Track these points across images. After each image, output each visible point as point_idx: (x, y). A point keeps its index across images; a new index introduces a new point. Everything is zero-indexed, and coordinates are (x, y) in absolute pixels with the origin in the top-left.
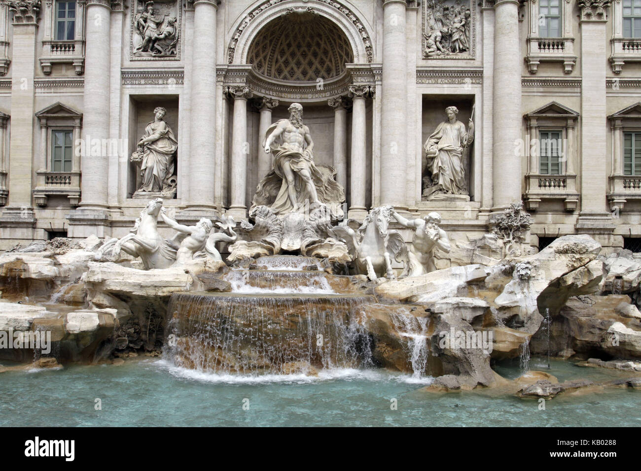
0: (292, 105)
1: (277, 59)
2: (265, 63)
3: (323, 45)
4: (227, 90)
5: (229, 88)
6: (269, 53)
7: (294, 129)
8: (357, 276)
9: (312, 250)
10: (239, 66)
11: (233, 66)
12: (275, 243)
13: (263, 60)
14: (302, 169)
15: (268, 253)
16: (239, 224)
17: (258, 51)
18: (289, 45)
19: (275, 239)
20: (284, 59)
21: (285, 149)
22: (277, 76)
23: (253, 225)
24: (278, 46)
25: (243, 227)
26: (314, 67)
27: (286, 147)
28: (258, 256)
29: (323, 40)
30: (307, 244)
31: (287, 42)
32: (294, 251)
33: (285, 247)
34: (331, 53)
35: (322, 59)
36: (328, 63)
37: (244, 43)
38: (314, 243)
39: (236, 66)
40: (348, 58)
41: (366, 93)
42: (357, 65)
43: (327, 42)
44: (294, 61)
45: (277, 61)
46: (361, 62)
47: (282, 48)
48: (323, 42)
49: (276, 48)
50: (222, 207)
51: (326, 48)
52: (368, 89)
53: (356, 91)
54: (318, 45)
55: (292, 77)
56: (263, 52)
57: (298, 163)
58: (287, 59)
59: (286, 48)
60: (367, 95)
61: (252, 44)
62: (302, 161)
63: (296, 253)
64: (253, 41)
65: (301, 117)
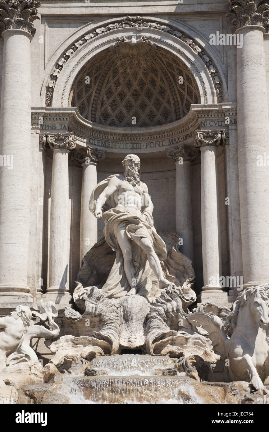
0: (128, 157)
1: (103, 100)
2: (89, 106)
3: (159, 83)
4: (45, 139)
5: (47, 137)
6: (94, 93)
7: (130, 187)
8: (236, 383)
9: (162, 346)
10: (60, 109)
11: (53, 109)
12: (113, 338)
13: (86, 102)
14: (142, 237)
15: (102, 352)
16: (61, 312)
17: (80, 91)
18: (117, 84)
19: (111, 331)
20: (111, 100)
21: (118, 212)
22: (103, 121)
23: (81, 313)
24: (104, 85)
25: (68, 316)
26: (147, 110)
27: (121, 210)
28: (91, 357)
29: (159, 77)
30: (154, 338)
31: (116, 79)
32: (137, 348)
33: (125, 344)
34: (168, 92)
35: (157, 100)
36: (165, 104)
37: (65, 81)
38: (163, 336)
39: (56, 109)
40: (191, 97)
41: (217, 141)
42: (205, 106)
43: (164, 79)
44: (124, 102)
45: (102, 103)
46: (210, 102)
47: (108, 87)
48: (159, 79)
49: (101, 87)
50: (38, 291)
51: (163, 86)
52: (220, 135)
53: (204, 138)
54: (153, 82)
55: (121, 122)
56: (86, 92)
57: (136, 230)
58: (114, 101)
59: (113, 87)
60: (219, 142)
61: (74, 82)
62: (141, 227)
63: (140, 350)
64: (76, 79)
65: (139, 171)
